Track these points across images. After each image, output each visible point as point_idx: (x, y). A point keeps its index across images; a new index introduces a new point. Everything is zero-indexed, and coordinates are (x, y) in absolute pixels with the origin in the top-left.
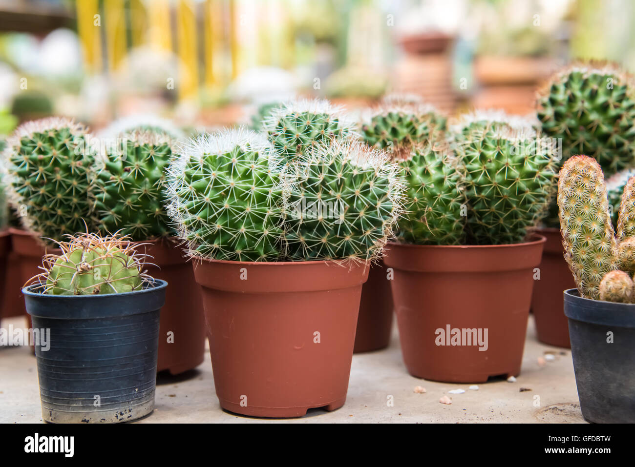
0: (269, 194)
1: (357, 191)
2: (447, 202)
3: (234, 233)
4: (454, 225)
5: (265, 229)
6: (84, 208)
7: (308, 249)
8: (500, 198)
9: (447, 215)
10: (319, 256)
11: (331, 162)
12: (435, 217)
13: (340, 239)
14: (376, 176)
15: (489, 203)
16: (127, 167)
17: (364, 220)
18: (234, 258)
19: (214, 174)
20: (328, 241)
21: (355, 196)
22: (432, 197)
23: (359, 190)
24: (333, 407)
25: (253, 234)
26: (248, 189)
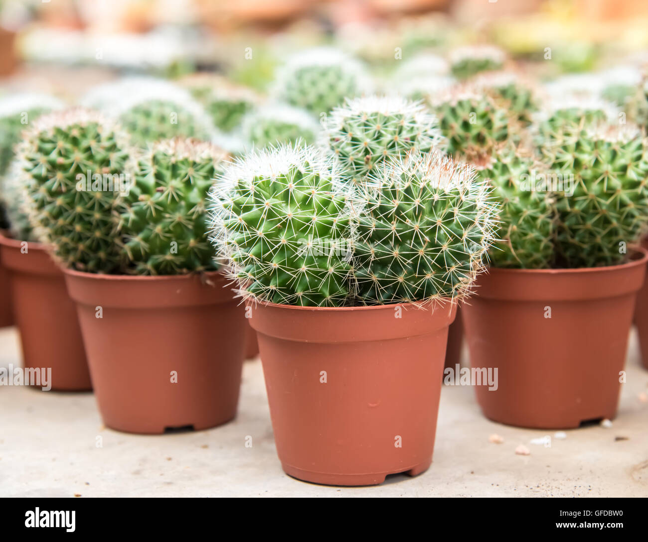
0: (334, 225)
1: (439, 221)
2: (534, 219)
3: (294, 273)
4: (542, 245)
5: (330, 267)
6: (107, 225)
7: (382, 290)
8: (597, 214)
9: (534, 234)
10: (395, 298)
11: (407, 185)
12: (520, 236)
13: (419, 278)
14: (462, 201)
15: (583, 219)
16: (160, 188)
17: (447, 254)
18: (294, 302)
19: (268, 203)
20: (406, 280)
21: (436, 226)
22: (517, 213)
23: (441, 219)
24: (416, 472)
25: (317, 273)
26: (308, 220)
